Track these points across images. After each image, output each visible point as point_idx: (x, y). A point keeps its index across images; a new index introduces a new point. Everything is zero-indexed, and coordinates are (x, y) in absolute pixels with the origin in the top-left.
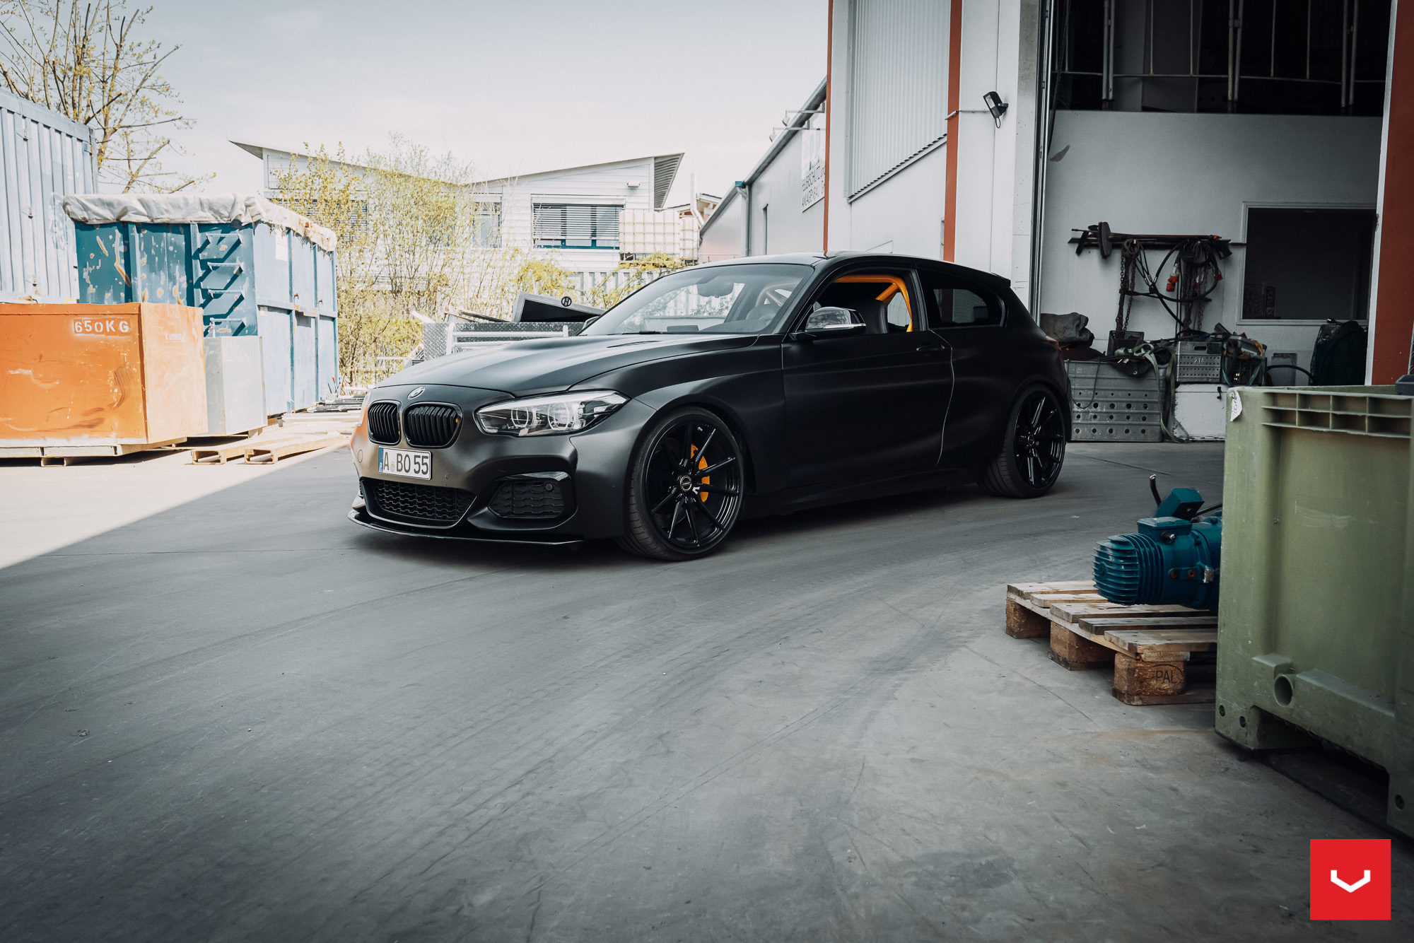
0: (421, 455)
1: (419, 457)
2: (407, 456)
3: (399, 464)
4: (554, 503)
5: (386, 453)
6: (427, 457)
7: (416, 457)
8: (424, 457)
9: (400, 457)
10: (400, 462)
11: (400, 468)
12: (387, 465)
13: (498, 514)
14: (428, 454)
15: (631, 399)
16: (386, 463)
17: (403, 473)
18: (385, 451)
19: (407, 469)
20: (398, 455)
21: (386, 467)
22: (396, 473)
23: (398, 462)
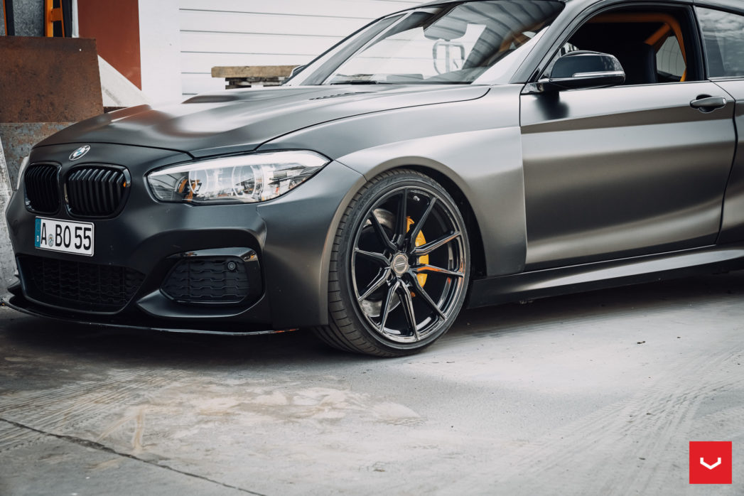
0: (83, 226)
1: (80, 229)
2: (67, 227)
3: (59, 237)
4: (236, 285)
5: (44, 225)
6: (89, 229)
7: (77, 228)
8: (86, 229)
9: (59, 229)
10: (60, 235)
11: (59, 242)
12: (45, 239)
13: (172, 299)
14: (91, 226)
15: (332, 160)
16: (44, 236)
17: (62, 248)
18: (43, 221)
19: (67, 243)
20: (58, 226)
21: (44, 241)
22: (54, 248)
23: (57, 235)
